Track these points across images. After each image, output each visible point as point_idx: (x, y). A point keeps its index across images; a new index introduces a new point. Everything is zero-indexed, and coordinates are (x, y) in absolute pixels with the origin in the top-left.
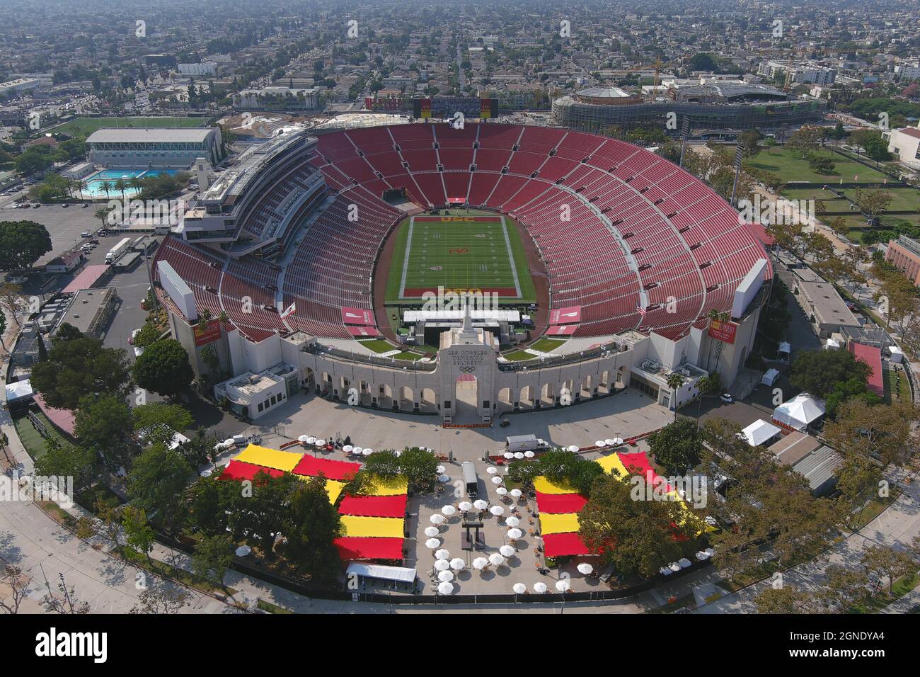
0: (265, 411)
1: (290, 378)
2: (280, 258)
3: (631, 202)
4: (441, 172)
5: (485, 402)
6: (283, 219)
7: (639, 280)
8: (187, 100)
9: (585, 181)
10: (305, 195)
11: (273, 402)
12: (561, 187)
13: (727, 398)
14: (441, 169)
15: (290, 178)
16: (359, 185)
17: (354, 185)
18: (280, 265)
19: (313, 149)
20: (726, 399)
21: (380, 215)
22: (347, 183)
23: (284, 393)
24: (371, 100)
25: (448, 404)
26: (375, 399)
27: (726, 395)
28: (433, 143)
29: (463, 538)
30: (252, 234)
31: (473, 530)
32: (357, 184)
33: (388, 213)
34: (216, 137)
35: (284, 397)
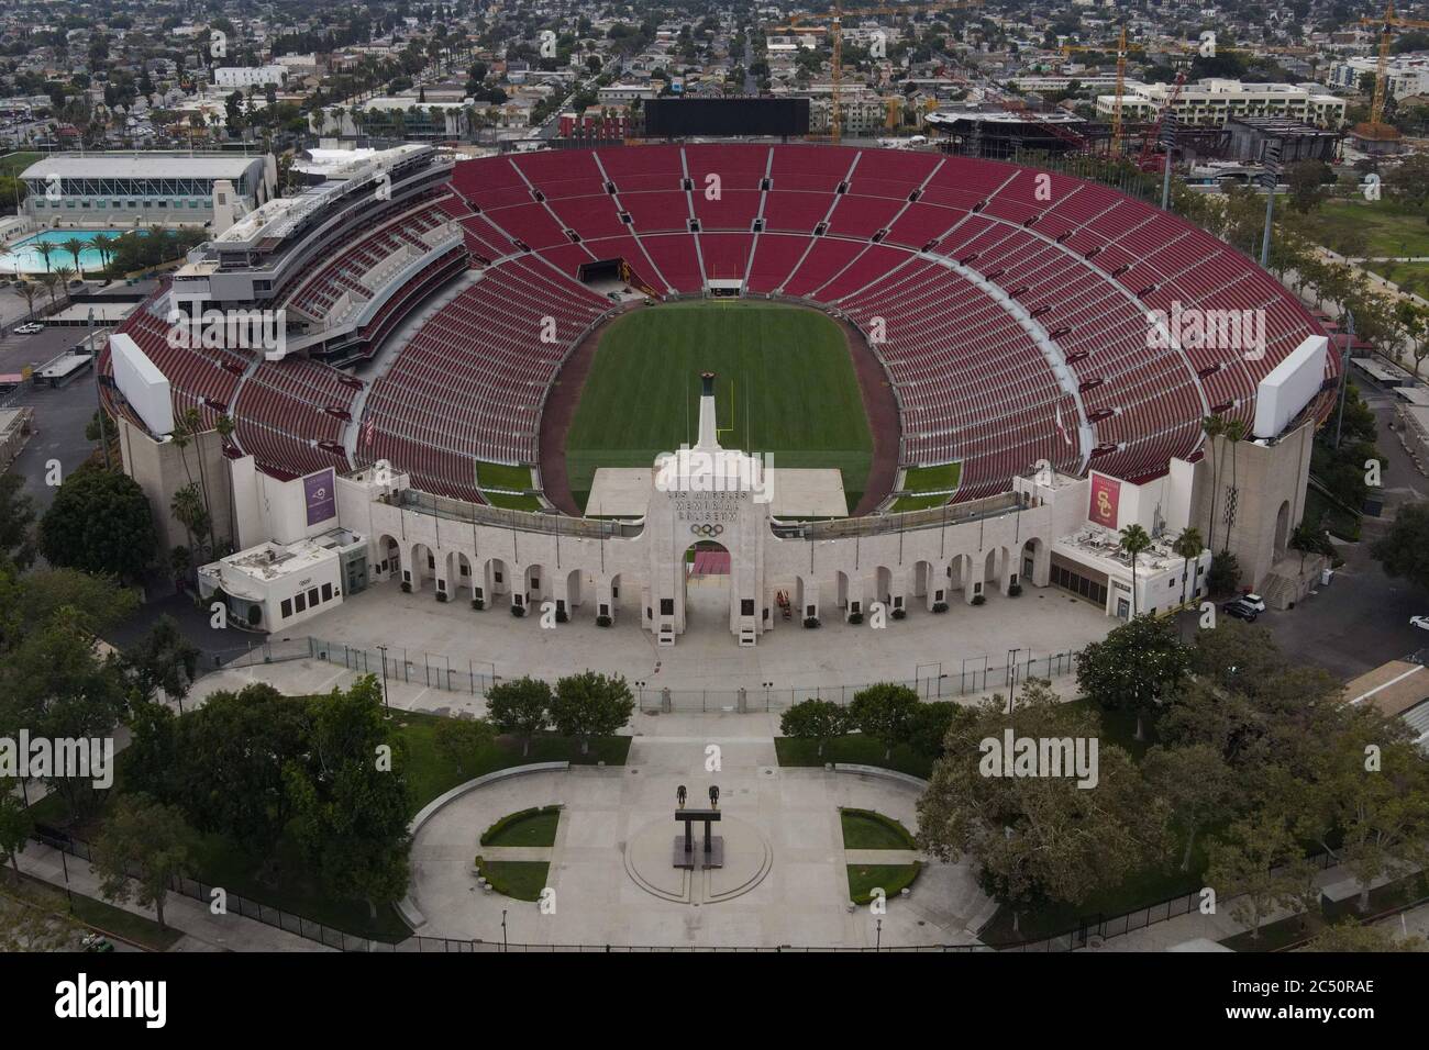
0: (295, 617)
1: (349, 554)
2: (363, 365)
3: (1069, 276)
4: (696, 233)
5: (744, 603)
6: (373, 295)
7: (1080, 406)
8: (223, 123)
9: (979, 245)
10: (423, 259)
11: (314, 602)
12: (929, 256)
13: (1255, 602)
14: (695, 227)
15: (396, 228)
16: (533, 253)
17: (522, 253)
18: (360, 378)
19: (441, 181)
20: (1251, 605)
21: (569, 307)
22: (509, 250)
23: (336, 584)
24: (571, 119)
25: (667, 607)
26: (519, 598)
27: (1250, 596)
28: (682, 181)
29: (677, 847)
30: (307, 315)
31: (698, 827)
32: (528, 250)
33: (586, 304)
34: (266, 172)
35: (337, 594)
